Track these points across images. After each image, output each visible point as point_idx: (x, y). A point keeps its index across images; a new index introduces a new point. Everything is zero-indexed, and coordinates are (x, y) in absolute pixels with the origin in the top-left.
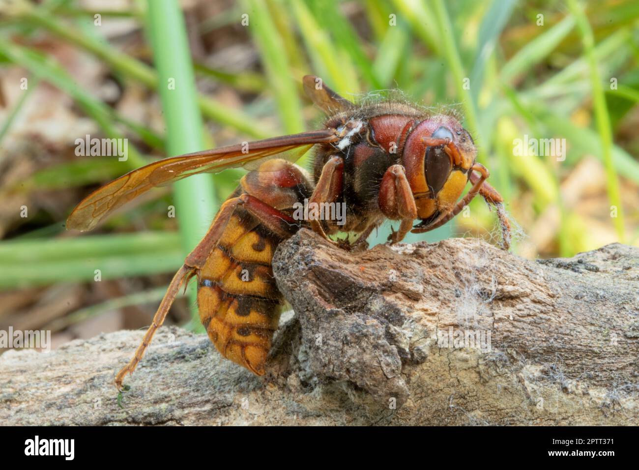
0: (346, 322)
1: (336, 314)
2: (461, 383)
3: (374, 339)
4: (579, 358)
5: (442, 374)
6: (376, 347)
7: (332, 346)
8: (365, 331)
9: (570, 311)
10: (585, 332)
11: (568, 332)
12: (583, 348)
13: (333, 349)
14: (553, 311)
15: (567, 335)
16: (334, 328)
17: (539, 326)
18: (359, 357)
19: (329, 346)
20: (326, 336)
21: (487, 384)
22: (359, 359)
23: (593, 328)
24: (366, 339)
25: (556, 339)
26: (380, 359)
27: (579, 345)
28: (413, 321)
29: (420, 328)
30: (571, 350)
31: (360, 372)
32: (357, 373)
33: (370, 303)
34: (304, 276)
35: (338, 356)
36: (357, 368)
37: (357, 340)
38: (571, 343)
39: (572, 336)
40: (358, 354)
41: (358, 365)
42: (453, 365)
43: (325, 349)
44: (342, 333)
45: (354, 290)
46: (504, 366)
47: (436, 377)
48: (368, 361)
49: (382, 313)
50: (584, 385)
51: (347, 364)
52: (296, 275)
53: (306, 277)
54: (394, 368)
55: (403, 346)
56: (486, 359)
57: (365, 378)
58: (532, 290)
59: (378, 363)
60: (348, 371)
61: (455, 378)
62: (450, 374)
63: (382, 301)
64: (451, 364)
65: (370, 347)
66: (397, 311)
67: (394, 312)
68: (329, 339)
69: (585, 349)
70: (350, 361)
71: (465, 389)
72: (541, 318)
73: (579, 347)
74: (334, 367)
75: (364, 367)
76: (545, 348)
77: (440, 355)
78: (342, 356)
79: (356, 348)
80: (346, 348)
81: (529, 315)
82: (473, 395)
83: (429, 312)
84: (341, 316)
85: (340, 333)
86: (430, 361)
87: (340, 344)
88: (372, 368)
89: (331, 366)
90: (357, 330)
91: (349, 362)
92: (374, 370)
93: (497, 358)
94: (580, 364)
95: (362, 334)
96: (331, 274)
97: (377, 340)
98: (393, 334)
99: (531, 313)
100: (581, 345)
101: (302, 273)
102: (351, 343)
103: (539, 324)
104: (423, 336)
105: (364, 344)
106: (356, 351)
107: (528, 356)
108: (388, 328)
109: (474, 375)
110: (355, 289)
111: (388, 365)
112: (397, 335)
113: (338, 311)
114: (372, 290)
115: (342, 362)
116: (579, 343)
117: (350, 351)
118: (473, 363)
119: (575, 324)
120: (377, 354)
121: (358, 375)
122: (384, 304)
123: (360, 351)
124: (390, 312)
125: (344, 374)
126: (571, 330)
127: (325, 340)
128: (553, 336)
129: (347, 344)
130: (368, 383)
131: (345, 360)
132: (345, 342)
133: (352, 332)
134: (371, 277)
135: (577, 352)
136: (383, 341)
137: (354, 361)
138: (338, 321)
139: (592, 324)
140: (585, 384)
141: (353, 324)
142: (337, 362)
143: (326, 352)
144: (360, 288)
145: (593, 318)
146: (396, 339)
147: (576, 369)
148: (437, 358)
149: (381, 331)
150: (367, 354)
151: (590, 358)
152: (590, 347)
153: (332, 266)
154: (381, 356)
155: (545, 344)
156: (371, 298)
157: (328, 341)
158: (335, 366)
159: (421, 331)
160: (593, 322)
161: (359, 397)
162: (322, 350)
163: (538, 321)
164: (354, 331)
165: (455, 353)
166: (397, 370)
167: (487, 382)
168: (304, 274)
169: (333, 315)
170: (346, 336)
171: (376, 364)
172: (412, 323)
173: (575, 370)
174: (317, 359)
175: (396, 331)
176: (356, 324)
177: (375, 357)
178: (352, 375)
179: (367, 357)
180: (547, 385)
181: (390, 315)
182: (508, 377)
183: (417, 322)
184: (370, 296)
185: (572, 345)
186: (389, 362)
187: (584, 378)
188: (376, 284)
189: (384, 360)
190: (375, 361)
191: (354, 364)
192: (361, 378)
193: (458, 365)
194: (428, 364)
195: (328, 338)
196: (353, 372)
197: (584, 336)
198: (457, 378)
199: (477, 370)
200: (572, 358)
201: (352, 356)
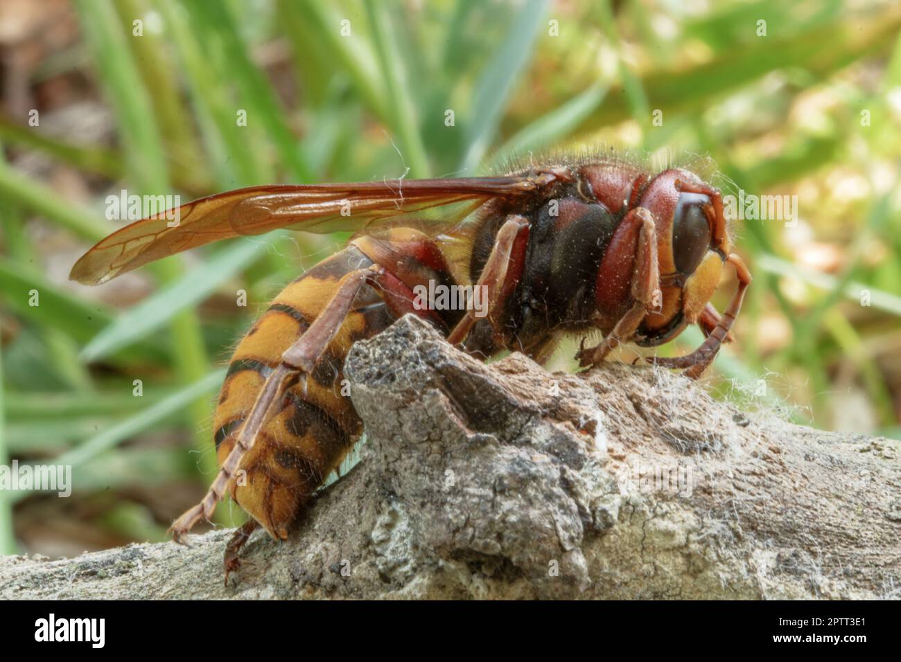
0: (499, 456)
1: (484, 443)
2: (659, 572)
3: (546, 484)
4: (828, 544)
5: (631, 555)
6: (550, 497)
7: (474, 496)
8: (533, 470)
9: (806, 474)
10: (832, 508)
11: (810, 503)
12: (834, 529)
13: (475, 500)
14: (783, 471)
15: (808, 507)
16: (478, 467)
17: (769, 490)
18: (522, 513)
19: (467, 497)
20: (462, 482)
21: (700, 575)
22: (523, 516)
23: (841, 503)
24: (535, 484)
25: (795, 513)
26: (556, 517)
27: (827, 524)
28: (596, 464)
29: (606, 476)
30: (818, 531)
31: (520, 539)
32: (515, 540)
33: (529, 432)
34: (428, 383)
35: (485, 512)
36: (517, 532)
37: (519, 486)
38: (816, 521)
39: (816, 510)
40: (521, 507)
41: (520, 527)
42: (650, 541)
43: (458, 502)
44: (493, 474)
45: (504, 410)
46: (727, 546)
47: (621, 560)
48: (536, 520)
49: (550, 449)
50: (840, 584)
51: (501, 525)
52: (413, 381)
53: (431, 384)
54: (574, 535)
55: (582, 502)
56: (702, 534)
57: (527, 550)
58: (747, 440)
59: (551, 523)
60: (500, 537)
61: (650, 562)
62: (642, 556)
63: (549, 429)
64: (646, 540)
65: (541, 497)
66: (573, 446)
67: (569, 447)
68: (468, 486)
69: (837, 531)
70: (507, 519)
71: (663, 584)
72: (770, 480)
73: (828, 528)
74: (475, 531)
75: (527, 530)
76: (781, 525)
77: (632, 524)
78: (492, 512)
79: (516, 498)
80: (499, 498)
81: (754, 473)
82: (674, 593)
83: (615, 454)
84: (492, 447)
85: (490, 475)
86: (615, 532)
87: (488, 492)
88: (541, 531)
89: (470, 530)
90: (520, 469)
91: (503, 521)
92: (546, 535)
93: (719, 532)
94: (832, 554)
95: (529, 475)
96: (472, 381)
97: (552, 486)
98: (570, 481)
99: (757, 471)
100: (830, 525)
101: (424, 377)
102: (509, 490)
103: (769, 487)
104: (609, 491)
105: (531, 492)
106: (517, 503)
107: (760, 535)
108: (563, 471)
109: (680, 560)
110: (506, 407)
111: (566, 528)
112: (576, 484)
113: (489, 438)
114: (530, 412)
115: (492, 522)
116: (827, 521)
117: (507, 505)
118: (680, 539)
119: (815, 494)
120: (551, 508)
121: (516, 544)
122: (553, 434)
123: (523, 502)
124: (562, 447)
125: (493, 542)
126: (813, 501)
127: (460, 488)
128: (791, 508)
129: (502, 492)
130: (532, 557)
131: (497, 517)
132: (498, 489)
133: (512, 471)
134: (525, 393)
135: (826, 534)
136: (558, 490)
137: (513, 518)
138: (485, 454)
139: (838, 497)
140: (842, 582)
141: (514, 459)
142: (481, 523)
143: (460, 507)
144: (515, 407)
145: (837, 489)
146: (574, 489)
147: (827, 561)
148: (626, 529)
149: (556, 474)
150: (534, 508)
151: (843, 545)
152: (843, 528)
153: (471, 369)
154: (556, 514)
155: (780, 519)
156: (530, 424)
157: (465, 489)
158: (477, 530)
159: (608, 481)
160: (840, 494)
161: (497, 589)
162: (452, 504)
163: (768, 483)
164: (515, 470)
165: (656, 520)
166: (578, 538)
167: (700, 571)
168: (429, 378)
169: (479, 445)
170: (501, 478)
171: (549, 526)
172: (595, 468)
173: (824, 562)
174: (441, 521)
175: (573, 476)
176: (518, 460)
177: (547, 514)
178: (506, 544)
179: (534, 513)
180: (790, 581)
181: (562, 452)
182: (733, 565)
183: (601, 466)
184: (527, 421)
185: (817, 523)
186: (567, 525)
187: (841, 575)
188: (535, 403)
189: (560, 520)
190: (547, 521)
191: (513, 525)
192: (521, 548)
193: (658, 541)
194: (612, 537)
195: (465, 483)
196: (508, 539)
197: (832, 513)
198: (654, 563)
199: (685, 551)
200: (820, 544)
201: (511, 511)
